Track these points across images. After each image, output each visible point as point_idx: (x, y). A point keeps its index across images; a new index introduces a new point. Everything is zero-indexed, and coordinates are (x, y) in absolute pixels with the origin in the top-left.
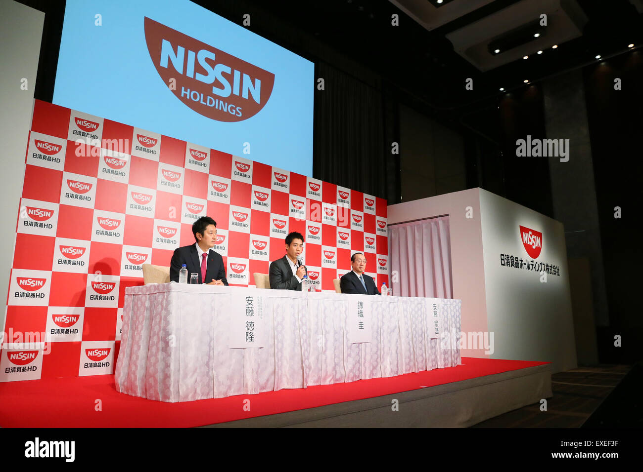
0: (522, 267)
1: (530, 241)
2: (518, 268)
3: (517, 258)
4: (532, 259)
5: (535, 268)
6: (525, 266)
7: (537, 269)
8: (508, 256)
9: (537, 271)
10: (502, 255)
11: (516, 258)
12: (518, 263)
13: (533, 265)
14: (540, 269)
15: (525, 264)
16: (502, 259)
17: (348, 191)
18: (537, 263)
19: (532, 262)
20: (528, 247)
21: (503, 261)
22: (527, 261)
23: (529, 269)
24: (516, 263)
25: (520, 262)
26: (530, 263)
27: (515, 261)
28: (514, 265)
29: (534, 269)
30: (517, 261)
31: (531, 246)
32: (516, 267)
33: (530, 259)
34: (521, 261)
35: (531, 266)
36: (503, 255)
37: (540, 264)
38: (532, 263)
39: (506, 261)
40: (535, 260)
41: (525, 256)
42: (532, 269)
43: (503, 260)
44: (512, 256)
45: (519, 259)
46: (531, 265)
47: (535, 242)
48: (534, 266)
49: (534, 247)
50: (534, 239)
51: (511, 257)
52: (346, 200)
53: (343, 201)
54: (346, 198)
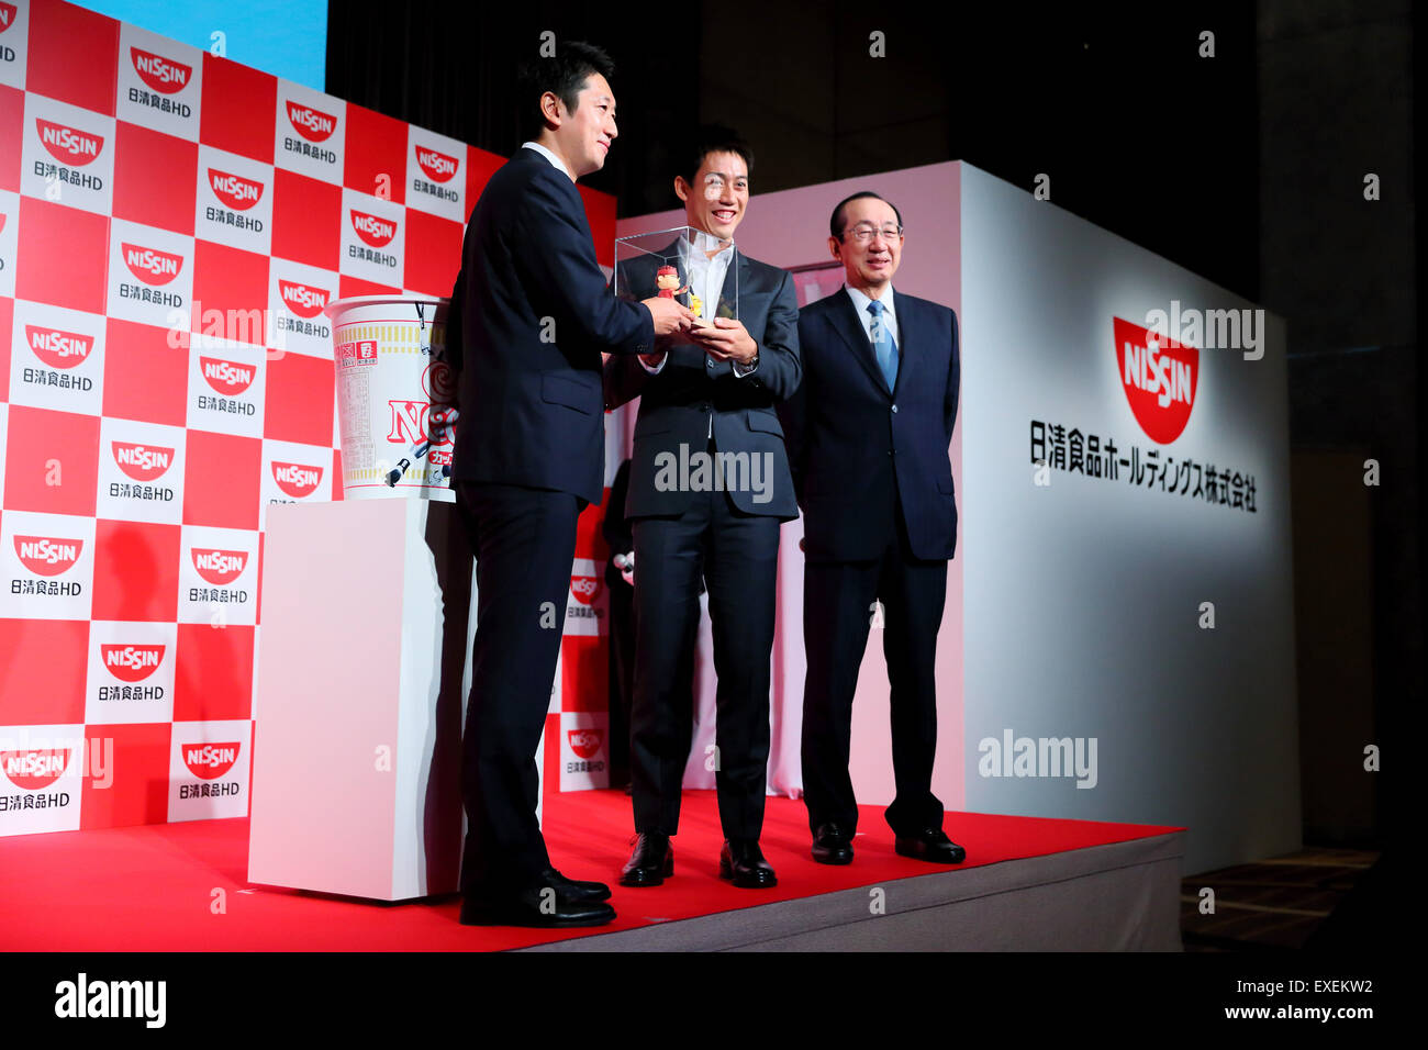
0: (1114, 475)
1: (1151, 376)
2: (1098, 475)
3: (1095, 439)
4: (1153, 446)
5: (1162, 478)
6: (1125, 472)
7: (1170, 481)
8: (1060, 428)
9: (1172, 489)
10: (1035, 424)
11: (1092, 438)
12: (1098, 458)
13: (1154, 467)
14: (1181, 485)
15: (1125, 463)
16: (1035, 441)
17: (458, 149)
18: (1170, 460)
19: (1152, 455)
20: (1141, 402)
21: (1038, 448)
22: (1135, 452)
23: (1139, 481)
24: (1090, 457)
25: (1104, 454)
26: (1144, 459)
27: (1086, 451)
28: (1080, 466)
29: (1157, 483)
30: (1096, 449)
31: (1154, 397)
32: (1090, 473)
33: (1147, 444)
34: (1111, 449)
35: (1148, 472)
36: (1041, 425)
37: (1186, 464)
38: (1153, 461)
39: (1049, 448)
40: (1165, 450)
41: (1128, 434)
42: (1151, 484)
43: (1042, 443)
44: (1075, 432)
45: (1104, 443)
46: (1150, 466)
47: (1173, 385)
48: (1158, 473)
49: (1164, 402)
50: (1168, 373)
51: (1071, 435)
52: (447, 186)
53: (433, 192)
54: (446, 177)
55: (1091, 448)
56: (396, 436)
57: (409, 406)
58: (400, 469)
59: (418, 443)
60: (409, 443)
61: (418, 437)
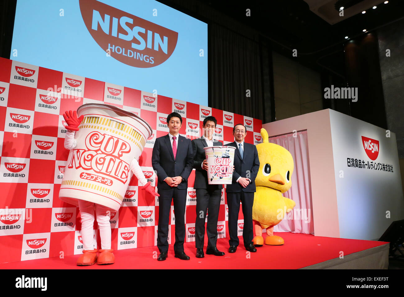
0: (364, 167)
1: (370, 147)
2: (361, 168)
3: (360, 160)
4: (372, 161)
5: (374, 167)
6: (366, 167)
7: (376, 167)
8: (353, 159)
9: (376, 169)
10: (348, 159)
11: (359, 160)
12: (361, 164)
13: (372, 165)
14: (378, 168)
15: (366, 165)
16: (348, 162)
17: (232, 114)
18: (375, 163)
19: (371, 163)
21: (349, 163)
22: (368, 162)
23: (370, 168)
24: (359, 164)
25: (362, 163)
26: (370, 164)
27: (358, 163)
28: (358, 166)
29: (373, 168)
30: (360, 162)
31: (371, 151)
32: (360, 167)
33: (370, 161)
34: (363, 162)
35: (371, 166)
36: (349, 159)
37: (378, 164)
38: (372, 164)
39: (351, 163)
40: (374, 162)
41: (366, 159)
42: (372, 169)
43: (350, 162)
44: (356, 159)
46: (371, 165)
47: (374, 148)
48: (373, 166)
49: (373, 152)
50: (373, 146)
51: (355, 160)
52: (230, 121)
53: (228, 123)
54: (230, 119)
55: (359, 162)
56: (211, 172)
57: (213, 166)
58: (212, 178)
59: (215, 173)
60: (213, 173)
61: (215, 172)
